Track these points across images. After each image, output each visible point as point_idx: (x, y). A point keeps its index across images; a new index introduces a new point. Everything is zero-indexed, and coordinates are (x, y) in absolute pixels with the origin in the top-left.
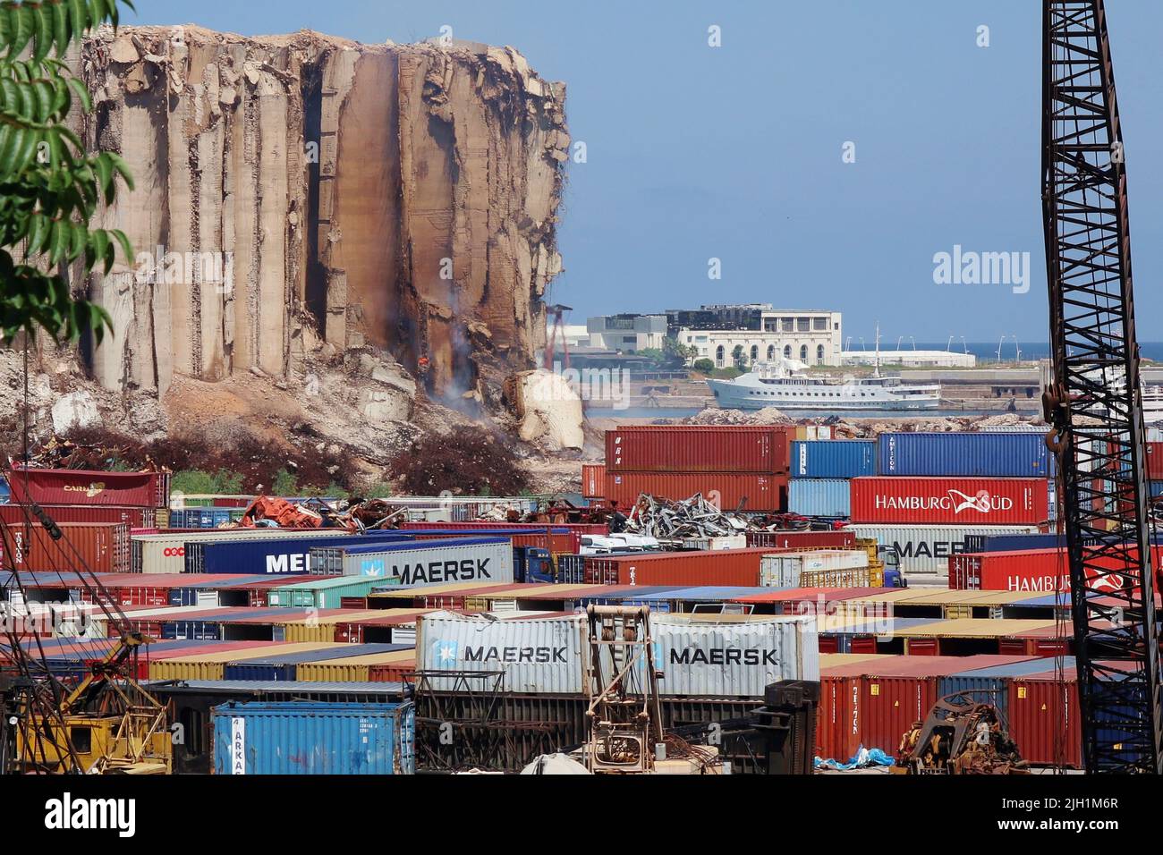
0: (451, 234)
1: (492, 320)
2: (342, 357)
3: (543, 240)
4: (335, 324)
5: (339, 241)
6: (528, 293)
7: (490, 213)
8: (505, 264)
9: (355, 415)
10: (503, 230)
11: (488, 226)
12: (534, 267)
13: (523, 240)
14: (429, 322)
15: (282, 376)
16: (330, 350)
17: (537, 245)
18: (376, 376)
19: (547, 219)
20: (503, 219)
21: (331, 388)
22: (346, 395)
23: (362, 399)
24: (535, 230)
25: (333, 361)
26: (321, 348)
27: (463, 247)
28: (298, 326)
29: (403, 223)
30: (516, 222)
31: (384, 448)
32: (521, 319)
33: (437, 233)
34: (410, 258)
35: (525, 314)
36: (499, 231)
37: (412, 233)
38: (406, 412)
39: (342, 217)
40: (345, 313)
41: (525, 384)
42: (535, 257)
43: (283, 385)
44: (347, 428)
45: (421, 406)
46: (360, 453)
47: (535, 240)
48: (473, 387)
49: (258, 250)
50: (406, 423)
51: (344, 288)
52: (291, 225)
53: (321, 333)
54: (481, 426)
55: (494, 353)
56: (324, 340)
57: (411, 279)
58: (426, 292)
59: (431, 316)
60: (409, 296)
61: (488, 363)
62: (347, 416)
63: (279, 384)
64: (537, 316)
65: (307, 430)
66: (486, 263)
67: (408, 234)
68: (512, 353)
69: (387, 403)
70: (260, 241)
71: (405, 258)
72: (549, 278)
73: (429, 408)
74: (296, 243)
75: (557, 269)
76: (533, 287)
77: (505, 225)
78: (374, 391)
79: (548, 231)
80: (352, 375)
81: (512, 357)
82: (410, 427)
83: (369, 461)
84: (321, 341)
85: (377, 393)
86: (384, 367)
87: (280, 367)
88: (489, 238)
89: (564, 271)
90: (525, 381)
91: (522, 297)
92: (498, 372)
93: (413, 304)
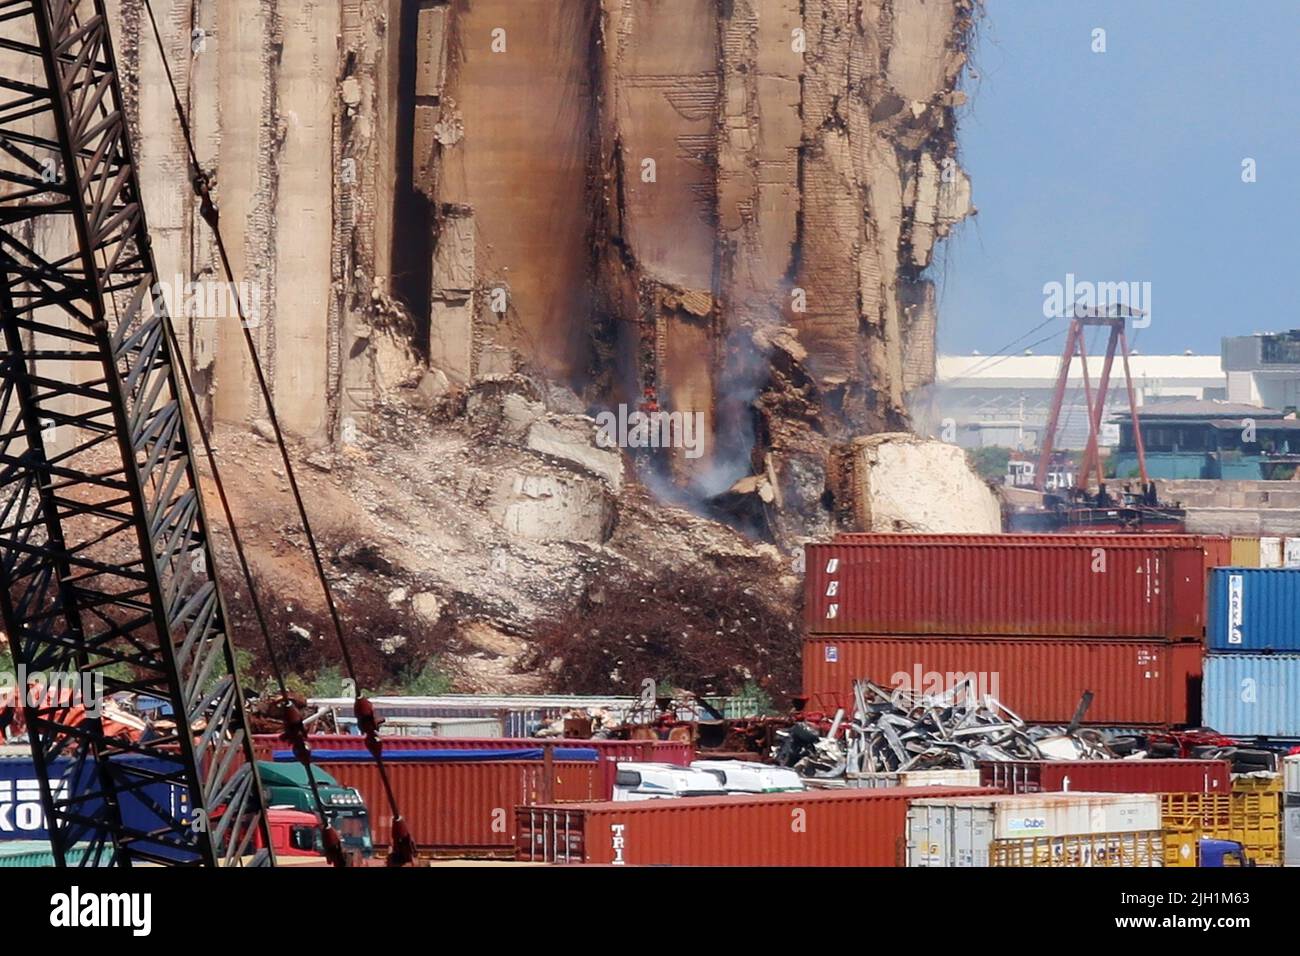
0: (717, 126)
1: (809, 322)
2: (464, 401)
3: (929, 145)
4: (450, 327)
5: (459, 144)
6: (893, 263)
7: (807, 84)
8: (840, 195)
9: (482, 528)
10: (836, 122)
11: (801, 112)
12: (908, 203)
13: (882, 143)
14: (661, 324)
15: (322, 440)
16: (438, 384)
17: (916, 156)
18: (536, 442)
19: (937, 98)
20: (837, 98)
21: (433, 467)
22: (464, 485)
23: (499, 492)
24: (910, 123)
25: (443, 408)
26: (419, 379)
27: (741, 158)
28: (364, 331)
29: (602, 104)
30: (867, 103)
31: (543, 602)
32: (874, 319)
33: (685, 127)
34: (619, 181)
35: (883, 309)
36: (827, 123)
37: (626, 127)
38: (596, 525)
39: (468, 92)
40: (470, 303)
41: (873, 463)
42: (911, 182)
43: (323, 459)
44: (463, 556)
45: (634, 510)
46: (485, 611)
47: (910, 142)
48: (758, 468)
49: (272, 162)
50: (596, 546)
51: (471, 246)
52: (347, 106)
53: (421, 347)
54: (769, 558)
55: (811, 395)
56: (427, 363)
57: (621, 226)
58: (659, 257)
59: (667, 312)
60: (616, 265)
61: (794, 416)
62: (464, 531)
63: (315, 458)
64: (915, 314)
65: (368, 560)
66: (795, 192)
67: (614, 129)
68: (852, 395)
69: (555, 502)
70: (278, 142)
71: (606, 182)
72: (942, 230)
73: (653, 513)
74: (357, 146)
75: (960, 207)
76: (905, 247)
77: (841, 111)
78: (526, 475)
79: (941, 124)
80: (484, 441)
81: (855, 403)
82: (604, 555)
83: (504, 630)
84: (420, 366)
85: (532, 481)
86: (554, 423)
87: (320, 420)
88: (803, 138)
89: (975, 213)
90: (871, 456)
91: (879, 270)
92: (816, 435)
93: (626, 284)
